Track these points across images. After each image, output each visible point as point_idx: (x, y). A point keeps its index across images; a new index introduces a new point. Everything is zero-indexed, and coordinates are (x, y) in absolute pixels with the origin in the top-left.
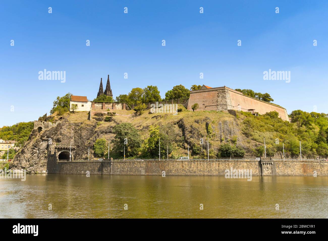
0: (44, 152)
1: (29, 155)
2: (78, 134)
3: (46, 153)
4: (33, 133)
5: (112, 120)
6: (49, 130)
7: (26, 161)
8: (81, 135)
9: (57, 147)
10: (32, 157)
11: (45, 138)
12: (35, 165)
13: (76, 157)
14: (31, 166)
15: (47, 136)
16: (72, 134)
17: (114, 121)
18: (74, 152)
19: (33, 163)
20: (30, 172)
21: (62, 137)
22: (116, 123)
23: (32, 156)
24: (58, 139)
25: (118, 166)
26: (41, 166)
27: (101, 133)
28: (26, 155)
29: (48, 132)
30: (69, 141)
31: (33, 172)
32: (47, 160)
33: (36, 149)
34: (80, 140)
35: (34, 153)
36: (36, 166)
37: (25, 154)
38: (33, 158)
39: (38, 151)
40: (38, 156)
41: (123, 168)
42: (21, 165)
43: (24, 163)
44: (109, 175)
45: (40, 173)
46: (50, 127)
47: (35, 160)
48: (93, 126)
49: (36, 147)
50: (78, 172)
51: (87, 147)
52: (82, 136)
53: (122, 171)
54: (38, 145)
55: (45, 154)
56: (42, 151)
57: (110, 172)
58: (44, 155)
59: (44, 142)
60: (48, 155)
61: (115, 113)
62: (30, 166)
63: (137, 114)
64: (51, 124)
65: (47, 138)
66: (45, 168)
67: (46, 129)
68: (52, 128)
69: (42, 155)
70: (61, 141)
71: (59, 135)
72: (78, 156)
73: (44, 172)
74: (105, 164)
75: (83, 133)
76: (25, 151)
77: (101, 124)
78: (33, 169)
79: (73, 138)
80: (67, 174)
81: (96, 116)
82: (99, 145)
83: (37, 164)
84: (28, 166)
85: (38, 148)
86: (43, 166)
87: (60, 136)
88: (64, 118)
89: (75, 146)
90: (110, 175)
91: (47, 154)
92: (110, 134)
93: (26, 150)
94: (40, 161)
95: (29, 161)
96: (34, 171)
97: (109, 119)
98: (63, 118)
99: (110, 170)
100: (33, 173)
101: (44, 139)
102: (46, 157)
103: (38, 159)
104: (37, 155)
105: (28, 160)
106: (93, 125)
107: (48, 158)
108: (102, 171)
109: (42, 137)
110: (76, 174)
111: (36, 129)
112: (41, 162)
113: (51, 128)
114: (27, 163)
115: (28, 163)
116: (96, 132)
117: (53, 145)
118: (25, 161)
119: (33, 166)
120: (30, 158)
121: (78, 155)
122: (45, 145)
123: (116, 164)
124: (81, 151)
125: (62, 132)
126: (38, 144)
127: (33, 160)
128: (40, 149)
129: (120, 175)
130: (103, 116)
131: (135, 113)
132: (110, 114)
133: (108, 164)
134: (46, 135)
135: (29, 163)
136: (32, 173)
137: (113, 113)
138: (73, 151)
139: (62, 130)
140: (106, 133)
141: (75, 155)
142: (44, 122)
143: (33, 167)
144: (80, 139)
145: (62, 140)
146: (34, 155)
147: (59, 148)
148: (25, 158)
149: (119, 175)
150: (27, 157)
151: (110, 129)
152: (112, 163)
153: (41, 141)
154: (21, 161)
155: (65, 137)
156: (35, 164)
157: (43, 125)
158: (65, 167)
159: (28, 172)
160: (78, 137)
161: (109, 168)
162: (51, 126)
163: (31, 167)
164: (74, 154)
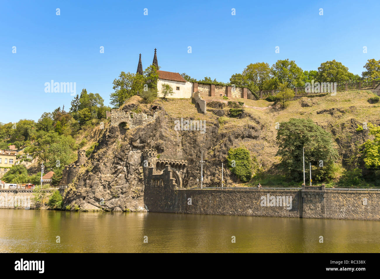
0: (136, 169)
1: (108, 175)
2: (188, 138)
3: (141, 173)
4: (112, 133)
5: (246, 114)
6: (144, 129)
7: (104, 187)
8: (195, 141)
9: (159, 161)
10: (116, 180)
11: (137, 143)
12: (121, 195)
13: (187, 181)
14: (114, 197)
15: (141, 140)
16: (178, 137)
17: (250, 116)
18: (183, 172)
19: (119, 191)
20: (112, 209)
21: (164, 142)
22: (255, 121)
23: (116, 177)
24: (158, 146)
25: (342, 200)
26: (133, 198)
27: (236, 137)
28: (103, 176)
29: (143, 133)
30: (174, 150)
31: (118, 209)
32: (144, 186)
33: (122, 163)
34: (193, 149)
35: (118, 171)
36: (124, 196)
37: (100, 174)
38: (117, 182)
39: (125, 168)
40: (126, 178)
41: (353, 206)
42: (94, 195)
43: (99, 191)
44: (320, 218)
45: (135, 212)
46: (145, 124)
47: (121, 186)
48: (215, 125)
49: (121, 159)
50: (237, 211)
51: (209, 162)
52: (197, 143)
53: (353, 211)
54: (125, 157)
55: (139, 175)
56: (133, 167)
57: (323, 212)
58: (137, 175)
59: (134, 152)
60: (144, 175)
61: (243, 103)
62: (111, 196)
63: (276, 106)
64: (146, 118)
65: (141, 143)
66: (142, 201)
67: (138, 127)
68: (149, 125)
69: (133, 176)
70: (163, 151)
71: (159, 138)
72: (192, 180)
73: (141, 208)
74: (307, 197)
75: (199, 137)
76: (100, 168)
77: (227, 122)
78: (119, 203)
79: (180, 145)
80: (207, 214)
81: (210, 107)
82: (240, 159)
83: (125, 192)
84: (107, 197)
85: (127, 163)
86: (138, 197)
87: (161, 141)
88: (160, 108)
89: (186, 161)
90: (323, 218)
91: (142, 175)
92: (250, 139)
93: (102, 166)
94: (130, 187)
95: (110, 187)
96: (120, 206)
97: (238, 113)
98: (158, 107)
99: (321, 209)
100: (120, 211)
101: (135, 144)
102: (140, 180)
103: (127, 185)
104: (123, 175)
105: (109, 184)
106: (215, 123)
107: (145, 183)
108: (302, 210)
109: (132, 141)
110: (233, 215)
111: (116, 126)
112: (132, 189)
113: (147, 125)
114: (105, 191)
115: (109, 191)
116: (223, 136)
117: (154, 156)
118: (102, 187)
119: (119, 197)
120: (113, 181)
121: (191, 178)
122: (137, 158)
123: (335, 197)
124: (197, 170)
125: (164, 134)
126: (126, 154)
127: (118, 185)
128: (129, 164)
129: (348, 219)
130: (222, 108)
131: (272, 105)
132: (234, 105)
133: (315, 197)
134: (140, 138)
135: (111, 191)
136: (118, 211)
137: (239, 103)
138: (181, 170)
139: (162, 130)
140: (243, 138)
141: (185, 177)
142: (131, 113)
143: (117, 199)
144: (194, 147)
145: (165, 148)
146: (118, 175)
147: (162, 163)
148: (103, 181)
149: (345, 219)
150: (105, 179)
151: (249, 132)
152: (325, 195)
153: (131, 148)
154: (95, 187)
155: (169, 143)
156: (122, 193)
157: (130, 118)
158: (201, 200)
159: (109, 208)
160: (190, 144)
161: (319, 205)
162: (145, 121)
163: (113, 200)
164: (183, 176)
